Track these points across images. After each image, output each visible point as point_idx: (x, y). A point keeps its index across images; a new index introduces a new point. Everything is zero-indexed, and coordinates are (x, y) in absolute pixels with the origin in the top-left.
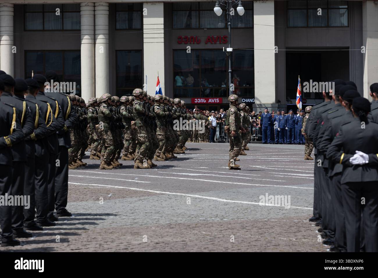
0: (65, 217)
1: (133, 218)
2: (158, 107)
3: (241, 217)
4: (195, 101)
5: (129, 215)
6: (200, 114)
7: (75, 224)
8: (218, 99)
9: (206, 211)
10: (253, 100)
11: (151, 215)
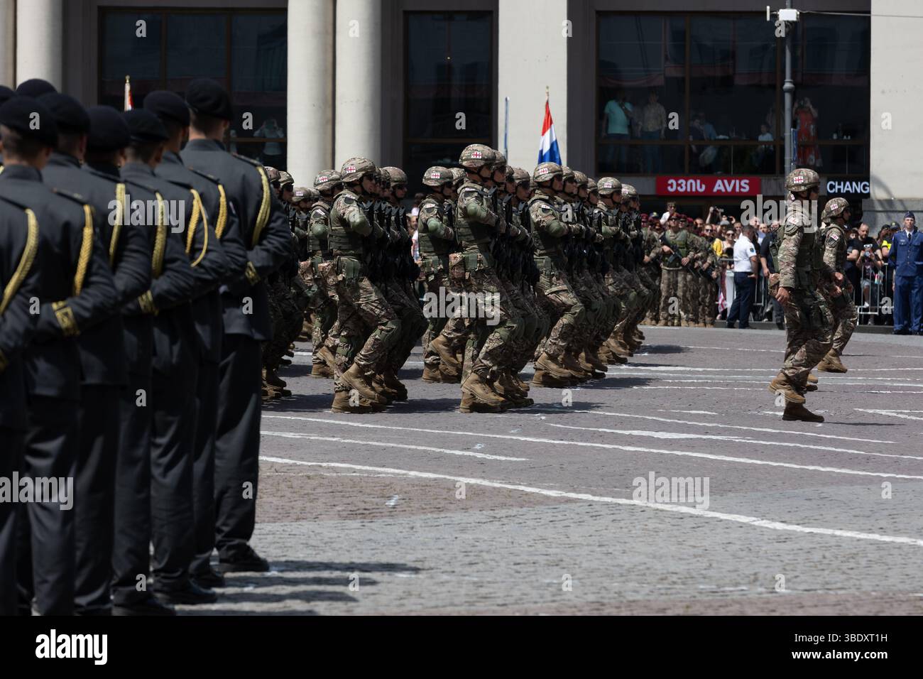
0: (248, 574)
1: (475, 579)
2: (544, 206)
3: (836, 583)
4: (669, 188)
5: (460, 569)
6: (684, 232)
7: (279, 598)
8: (747, 181)
9: (718, 562)
10: (865, 186)
11: (536, 571)
